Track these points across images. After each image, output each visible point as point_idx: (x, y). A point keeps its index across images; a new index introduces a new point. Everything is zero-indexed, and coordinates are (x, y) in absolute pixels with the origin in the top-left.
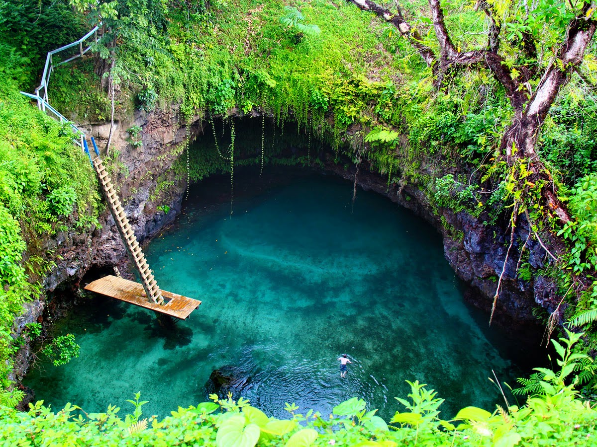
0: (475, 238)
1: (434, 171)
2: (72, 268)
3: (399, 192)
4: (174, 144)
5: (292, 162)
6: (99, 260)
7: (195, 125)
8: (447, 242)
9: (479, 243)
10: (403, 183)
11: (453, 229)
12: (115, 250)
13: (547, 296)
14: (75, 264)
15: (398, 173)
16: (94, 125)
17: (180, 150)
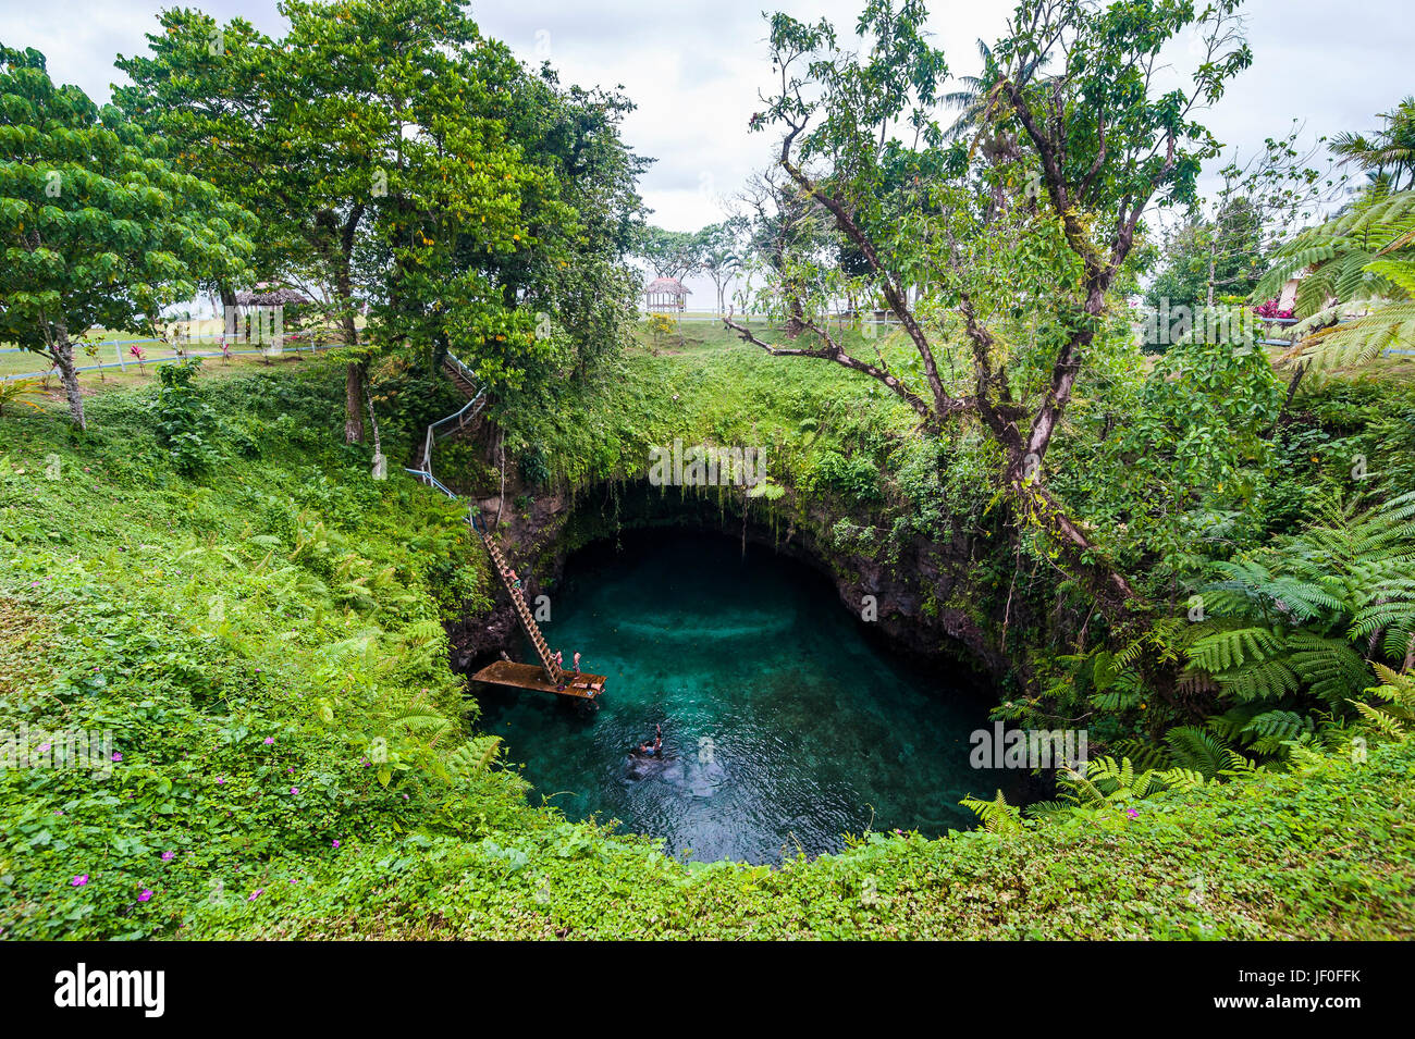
0: (873, 578)
1: (824, 518)
2: (464, 657)
3: (788, 540)
4: (559, 513)
5: (668, 522)
6: (485, 645)
7: (581, 492)
8: (842, 585)
9: (879, 582)
10: (791, 532)
11: (846, 571)
12: (501, 632)
13: (961, 626)
14: (467, 652)
15: (785, 523)
16: (479, 500)
17: (565, 519)
